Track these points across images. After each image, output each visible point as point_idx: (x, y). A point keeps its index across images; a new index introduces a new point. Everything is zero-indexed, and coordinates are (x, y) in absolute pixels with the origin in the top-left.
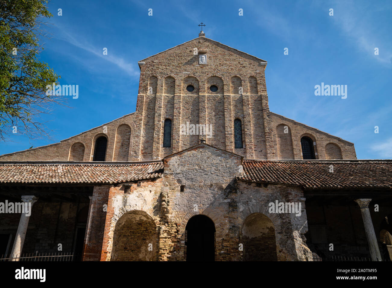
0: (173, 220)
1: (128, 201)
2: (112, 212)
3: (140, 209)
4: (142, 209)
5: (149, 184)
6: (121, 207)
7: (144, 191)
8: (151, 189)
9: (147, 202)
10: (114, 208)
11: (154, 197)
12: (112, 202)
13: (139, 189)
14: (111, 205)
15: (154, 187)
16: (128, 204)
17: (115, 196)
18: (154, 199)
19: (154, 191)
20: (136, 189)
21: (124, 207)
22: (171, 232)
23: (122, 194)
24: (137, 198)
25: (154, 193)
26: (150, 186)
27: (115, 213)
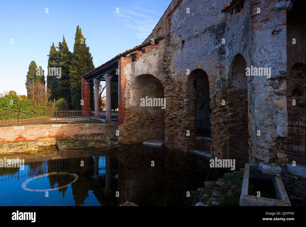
0: (177, 79)
1: (136, 68)
2: (124, 78)
3: (147, 73)
4: (148, 72)
5: (153, 48)
6: (131, 74)
7: (149, 55)
8: (155, 53)
9: (153, 66)
10: (126, 75)
11: (158, 59)
12: (124, 70)
13: (145, 55)
14: (123, 73)
15: (157, 50)
16: (136, 70)
17: (126, 65)
18: (159, 61)
19: (158, 54)
20: (141, 56)
21: (133, 74)
22: (175, 91)
23: (130, 62)
24: (142, 63)
25: (158, 55)
26: (154, 50)
27: (128, 79)
